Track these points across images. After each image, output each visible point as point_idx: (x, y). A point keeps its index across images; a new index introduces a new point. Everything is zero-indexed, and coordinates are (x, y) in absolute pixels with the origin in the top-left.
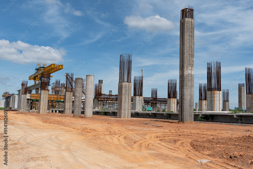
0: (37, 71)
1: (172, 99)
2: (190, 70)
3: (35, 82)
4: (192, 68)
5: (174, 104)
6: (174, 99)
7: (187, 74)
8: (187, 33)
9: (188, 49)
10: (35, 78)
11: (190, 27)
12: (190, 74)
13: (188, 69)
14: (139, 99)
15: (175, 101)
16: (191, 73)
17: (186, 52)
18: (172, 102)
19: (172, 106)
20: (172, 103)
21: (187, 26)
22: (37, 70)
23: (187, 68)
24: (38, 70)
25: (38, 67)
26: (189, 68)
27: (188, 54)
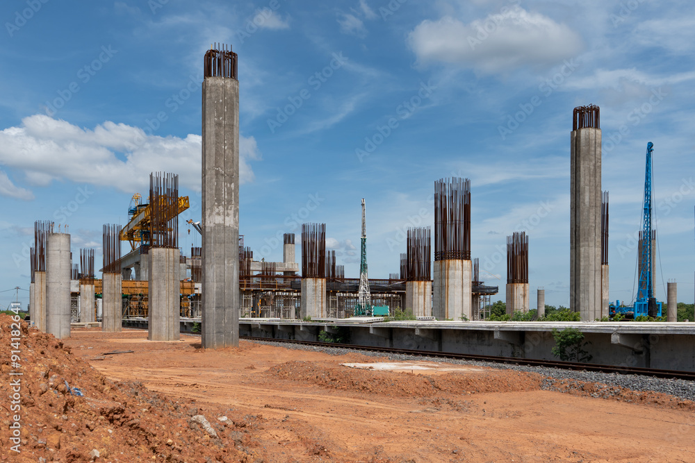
0: (132, 216)
1: (416, 283)
2: (218, 214)
3: (133, 247)
4: (227, 209)
5: (421, 298)
6: (423, 283)
7: (212, 225)
8: (210, 119)
9: (213, 159)
10: (130, 236)
11: (218, 101)
12: (219, 225)
13: (214, 213)
14: (316, 287)
15: (425, 288)
16: (222, 222)
17: (209, 169)
18: (417, 291)
19: (417, 303)
20: (417, 295)
21: (210, 98)
22: (133, 212)
23: (212, 211)
24: (134, 214)
25: (134, 205)
26: (217, 210)
27: (214, 173)
